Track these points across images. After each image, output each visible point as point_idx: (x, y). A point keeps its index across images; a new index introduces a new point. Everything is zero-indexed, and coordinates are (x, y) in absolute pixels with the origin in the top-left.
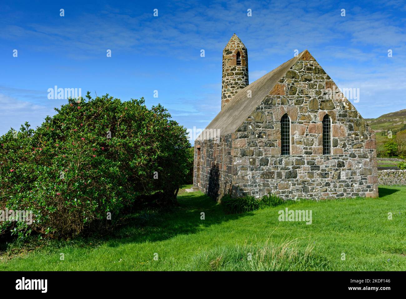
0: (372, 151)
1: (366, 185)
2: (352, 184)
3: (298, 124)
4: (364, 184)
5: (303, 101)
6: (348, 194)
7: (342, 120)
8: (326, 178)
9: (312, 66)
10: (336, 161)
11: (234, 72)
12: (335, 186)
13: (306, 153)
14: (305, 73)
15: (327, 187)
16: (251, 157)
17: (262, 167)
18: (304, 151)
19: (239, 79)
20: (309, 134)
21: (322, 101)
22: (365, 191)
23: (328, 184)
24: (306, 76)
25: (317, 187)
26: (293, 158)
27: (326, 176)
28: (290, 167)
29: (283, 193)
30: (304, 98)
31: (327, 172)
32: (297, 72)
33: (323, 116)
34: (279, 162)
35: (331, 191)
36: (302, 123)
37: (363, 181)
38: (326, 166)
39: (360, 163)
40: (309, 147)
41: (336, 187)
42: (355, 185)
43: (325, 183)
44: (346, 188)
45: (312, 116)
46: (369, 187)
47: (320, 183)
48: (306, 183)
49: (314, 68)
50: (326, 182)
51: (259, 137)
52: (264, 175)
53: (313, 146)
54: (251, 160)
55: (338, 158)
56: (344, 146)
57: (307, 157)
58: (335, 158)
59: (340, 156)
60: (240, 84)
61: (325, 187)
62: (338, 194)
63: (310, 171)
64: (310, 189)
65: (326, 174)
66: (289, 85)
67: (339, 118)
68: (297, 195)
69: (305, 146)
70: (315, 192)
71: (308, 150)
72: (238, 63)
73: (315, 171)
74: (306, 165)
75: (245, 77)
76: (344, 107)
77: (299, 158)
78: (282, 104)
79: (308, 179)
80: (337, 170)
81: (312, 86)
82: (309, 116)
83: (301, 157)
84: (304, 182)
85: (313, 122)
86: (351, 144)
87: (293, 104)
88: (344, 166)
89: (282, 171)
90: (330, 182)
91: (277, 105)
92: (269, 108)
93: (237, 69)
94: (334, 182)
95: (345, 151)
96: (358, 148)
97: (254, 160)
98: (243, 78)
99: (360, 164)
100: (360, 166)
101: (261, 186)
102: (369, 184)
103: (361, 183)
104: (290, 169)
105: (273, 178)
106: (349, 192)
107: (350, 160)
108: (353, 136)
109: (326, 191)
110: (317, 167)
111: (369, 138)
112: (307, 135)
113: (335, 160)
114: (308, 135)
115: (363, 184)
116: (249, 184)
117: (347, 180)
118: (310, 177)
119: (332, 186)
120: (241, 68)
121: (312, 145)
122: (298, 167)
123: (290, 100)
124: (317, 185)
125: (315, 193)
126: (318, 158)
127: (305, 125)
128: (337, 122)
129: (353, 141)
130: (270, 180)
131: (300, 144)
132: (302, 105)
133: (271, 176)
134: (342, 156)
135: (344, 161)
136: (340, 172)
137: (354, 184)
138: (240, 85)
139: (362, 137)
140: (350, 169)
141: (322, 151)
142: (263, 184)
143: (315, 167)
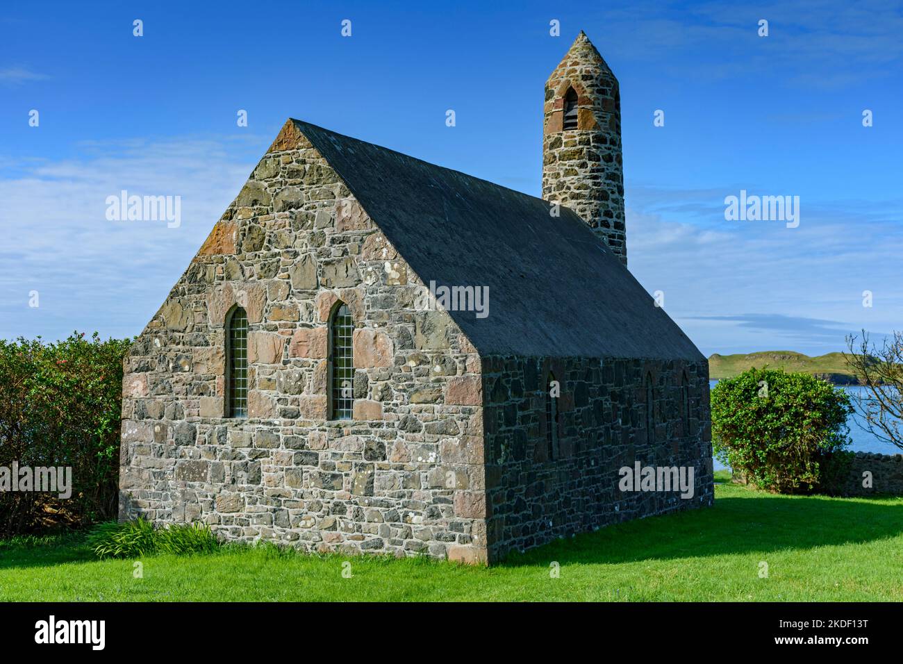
0: (470, 412)
1: (450, 520)
2: (406, 515)
3: (265, 332)
4: (444, 515)
5: (278, 267)
6: (394, 543)
7: (380, 316)
8: (332, 488)
9: (304, 162)
10: (362, 439)
11: (556, 152)
12: (358, 516)
13: (284, 414)
14: (283, 187)
15: (337, 517)
16: (158, 421)
17: (181, 447)
18: (279, 406)
19: (567, 173)
20: (293, 359)
21: (327, 263)
22: (446, 539)
23: (339, 509)
24: (286, 193)
25: (310, 514)
26: (252, 426)
27: (334, 483)
28: (245, 451)
29: (227, 522)
30: (282, 259)
31: (336, 472)
32: (266, 184)
33: (330, 306)
34: (219, 437)
35: (347, 529)
36: (276, 329)
37: (439, 506)
38: (334, 454)
39: (430, 449)
40: (290, 397)
41: (362, 519)
42: (415, 519)
43: (331, 505)
44: (388, 524)
45: (301, 308)
46: (457, 527)
47: (318, 502)
48: (283, 499)
49: (307, 167)
50: (335, 500)
51: (175, 368)
52: (183, 469)
53: (304, 394)
54: (157, 429)
55: (367, 432)
56: (385, 395)
57: (285, 424)
58: (359, 432)
59: (372, 425)
60: (572, 187)
61: (332, 516)
62: (367, 539)
63: (294, 466)
64: (292, 517)
65: (334, 476)
66: (246, 225)
67: (371, 310)
68: (260, 531)
69: (281, 395)
70: (305, 527)
71: (290, 407)
72: (569, 124)
73: (305, 468)
74: (283, 450)
75: (590, 164)
76: (385, 276)
77: (265, 428)
78: (229, 278)
79: (288, 488)
80: (363, 466)
81: (299, 223)
82: (295, 306)
83: (270, 423)
84: (276, 497)
85: (303, 325)
86: (404, 391)
87: (255, 277)
88: (384, 458)
89: (224, 461)
90: (343, 501)
91: (216, 281)
92: (199, 292)
93: (564, 141)
94: (356, 504)
95: (386, 411)
96: (426, 402)
97: (164, 428)
98: (583, 165)
99: (430, 454)
100: (431, 460)
101: (177, 498)
102: (458, 520)
103: (433, 515)
104: (244, 457)
105: (204, 479)
106: (397, 538)
107: (402, 438)
108: (412, 364)
109: (334, 527)
110: (311, 454)
111: (459, 372)
112: (285, 363)
113: (359, 436)
114: (289, 362)
115: (439, 516)
116: (153, 490)
117: (393, 501)
118: (291, 483)
119: (349, 515)
120: (577, 139)
121: (300, 392)
122: (264, 452)
123: (247, 265)
124: (310, 509)
125: (305, 530)
126: (314, 429)
127: (282, 333)
128: (367, 322)
129: (412, 379)
130: (197, 484)
131: (268, 387)
132: (276, 279)
133: (199, 473)
134: (379, 425)
135: (385, 442)
136: (372, 475)
137: (411, 515)
138: (573, 190)
139: (438, 368)
140: (402, 468)
141: (322, 409)
142: (183, 493)
143: (306, 454)
